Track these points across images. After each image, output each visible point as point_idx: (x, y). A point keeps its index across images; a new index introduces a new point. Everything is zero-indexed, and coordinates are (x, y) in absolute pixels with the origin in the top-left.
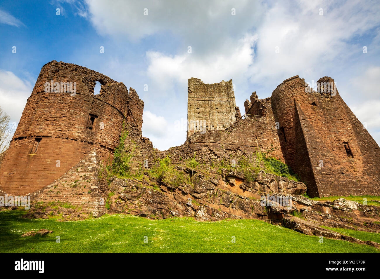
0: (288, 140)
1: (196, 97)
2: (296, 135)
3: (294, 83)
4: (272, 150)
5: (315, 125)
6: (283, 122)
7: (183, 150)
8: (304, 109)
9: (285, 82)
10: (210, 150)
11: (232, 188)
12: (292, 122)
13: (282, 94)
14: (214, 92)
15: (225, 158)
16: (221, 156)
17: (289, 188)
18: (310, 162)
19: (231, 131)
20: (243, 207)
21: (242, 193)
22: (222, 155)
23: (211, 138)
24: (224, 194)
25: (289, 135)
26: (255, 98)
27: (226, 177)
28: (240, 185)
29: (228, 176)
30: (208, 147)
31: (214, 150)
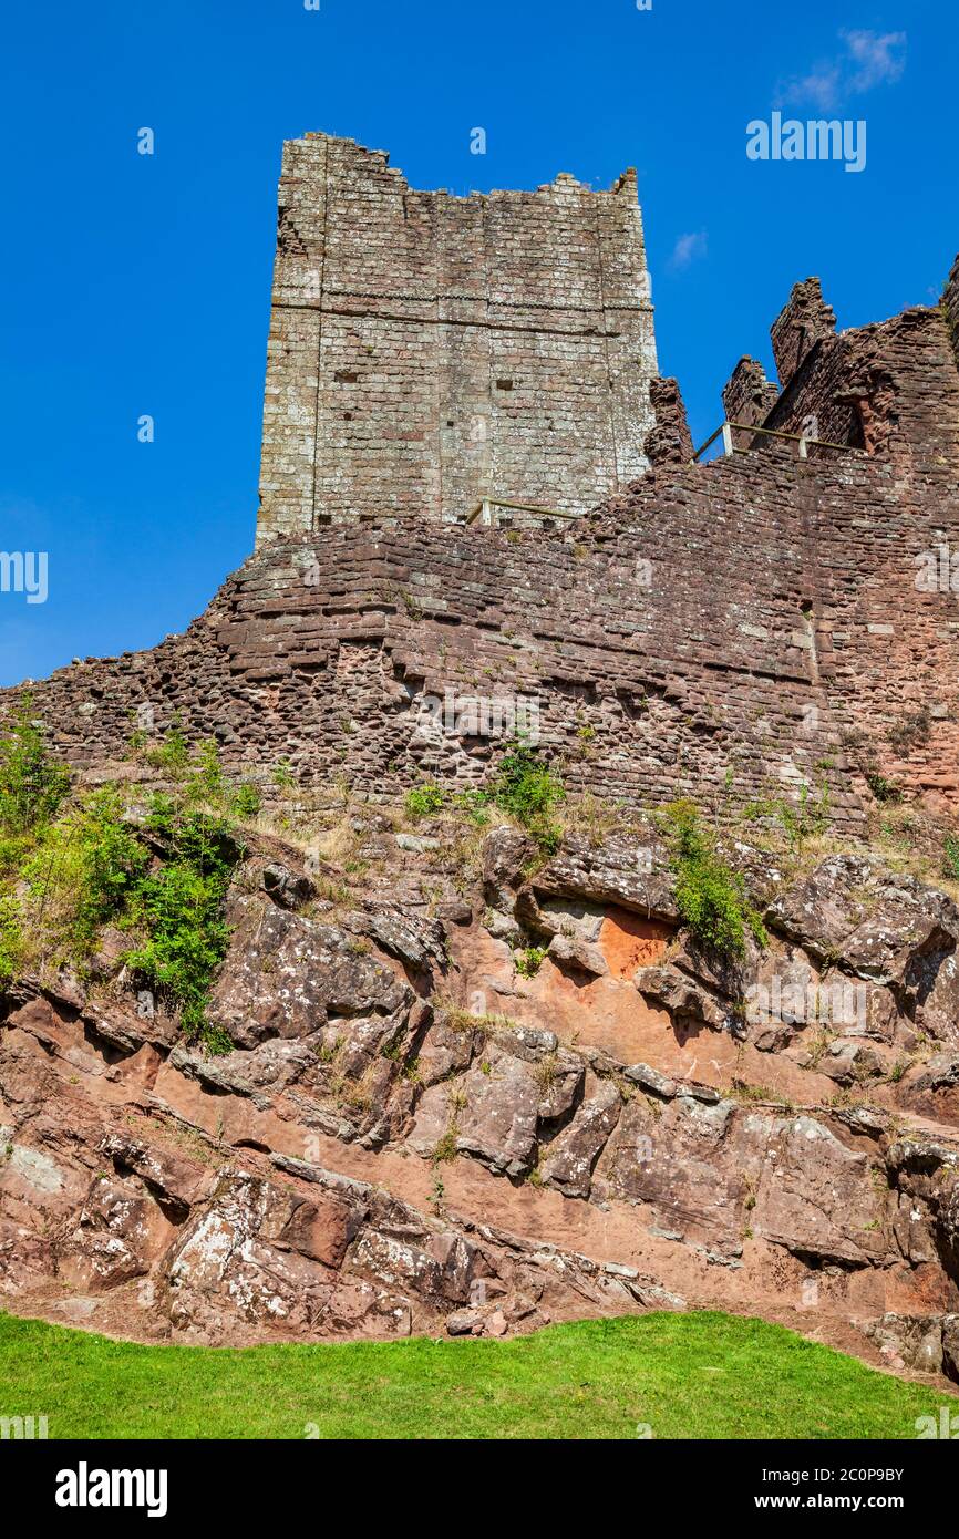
1: (337, 286)
7: (166, 678)
10: (400, 671)
14: (484, 253)
19: (600, 540)
20: (663, 1178)
21: (664, 1049)
23: (421, 579)
27: (523, 898)
28: (647, 973)
29: (543, 897)
30: (388, 649)
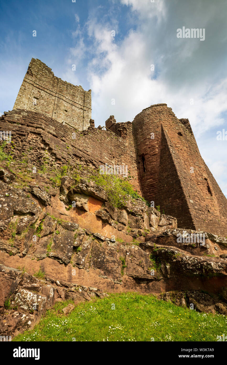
0: (150, 169)
1: (38, 83)
2: (161, 163)
3: (162, 109)
4: (129, 177)
5: (182, 155)
6: (145, 149)
8: (171, 136)
9: (152, 106)
10: (43, 142)
11: (79, 217)
12: (157, 148)
13: (148, 118)
14: (66, 90)
15: (71, 165)
16: (62, 160)
17: (161, 226)
18: (183, 193)
19: (84, 134)
20: (103, 261)
21: (100, 229)
22: (65, 159)
23: (51, 127)
24: (60, 228)
25: (152, 163)
26: (112, 121)
27: (70, 192)
28: (99, 212)
29: (75, 192)
30: (42, 137)
31: (53, 146)
